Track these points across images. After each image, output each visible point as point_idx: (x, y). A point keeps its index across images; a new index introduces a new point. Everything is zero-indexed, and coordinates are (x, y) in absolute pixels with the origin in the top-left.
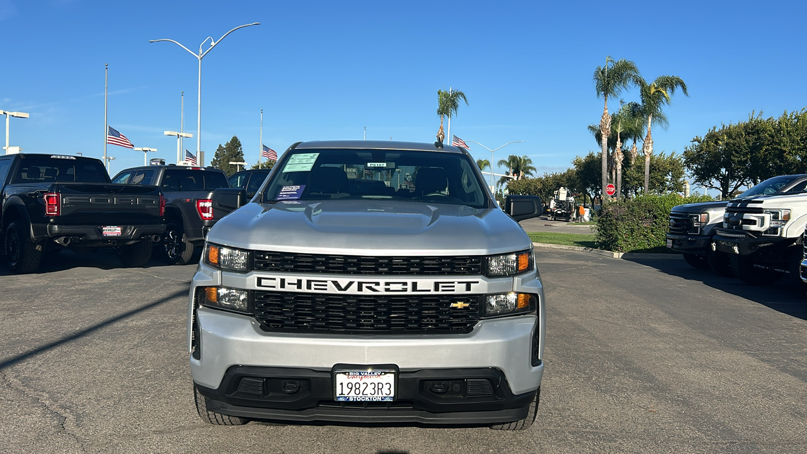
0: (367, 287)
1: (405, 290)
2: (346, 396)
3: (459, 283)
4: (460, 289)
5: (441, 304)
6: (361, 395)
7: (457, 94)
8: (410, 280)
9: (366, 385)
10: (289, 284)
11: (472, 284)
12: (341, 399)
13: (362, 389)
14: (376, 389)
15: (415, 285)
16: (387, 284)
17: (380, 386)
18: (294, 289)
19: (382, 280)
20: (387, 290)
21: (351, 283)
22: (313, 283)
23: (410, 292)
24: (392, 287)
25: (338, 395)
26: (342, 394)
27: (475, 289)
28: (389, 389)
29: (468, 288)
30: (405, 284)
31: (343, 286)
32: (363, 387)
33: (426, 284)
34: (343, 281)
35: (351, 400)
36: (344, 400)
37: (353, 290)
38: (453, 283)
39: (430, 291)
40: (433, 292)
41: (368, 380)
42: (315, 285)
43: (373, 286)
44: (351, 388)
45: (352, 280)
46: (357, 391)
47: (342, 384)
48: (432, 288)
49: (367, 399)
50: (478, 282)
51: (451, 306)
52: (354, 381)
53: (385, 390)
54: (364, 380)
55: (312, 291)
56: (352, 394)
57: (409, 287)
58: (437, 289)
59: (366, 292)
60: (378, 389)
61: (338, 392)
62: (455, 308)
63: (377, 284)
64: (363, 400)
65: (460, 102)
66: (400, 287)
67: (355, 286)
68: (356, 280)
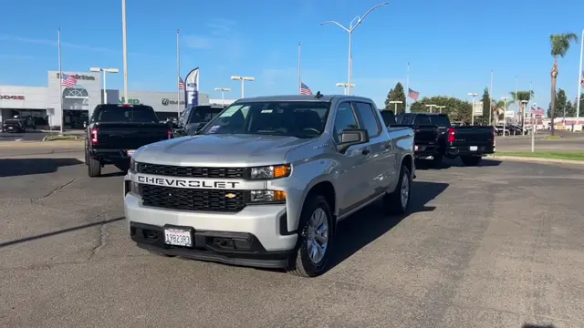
0: (180, 183)
1: (199, 186)
2: (170, 241)
3: (228, 183)
5: (222, 195)
6: (176, 242)
7: (569, 36)
8: (201, 180)
10: (149, 180)
11: (235, 184)
12: (168, 243)
13: (176, 239)
15: (204, 183)
16: (190, 182)
19: (187, 180)
20: (190, 185)
21: (173, 181)
22: (158, 180)
23: (201, 187)
24: (192, 184)
27: (237, 187)
28: (188, 240)
29: (233, 186)
30: (199, 182)
31: (170, 183)
34: (170, 179)
35: (172, 244)
37: (174, 185)
38: (225, 182)
39: (211, 187)
40: (213, 188)
43: (183, 183)
44: (172, 238)
45: (173, 179)
47: (167, 235)
48: (213, 185)
50: (239, 183)
51: (226, 196)
52: (173, 234)
55: (158, 184)
56: (173, 241)
57: (201, 184)
58: (215, 186)
59: (180, 186)
60: (184, 239)
61: (167, 239)
62: (228, 197)
63: (185, 182)
64: (177, 245)
65: (572, 43)
66: (196, 184)
67: (175, 182)
68: (176, 179)
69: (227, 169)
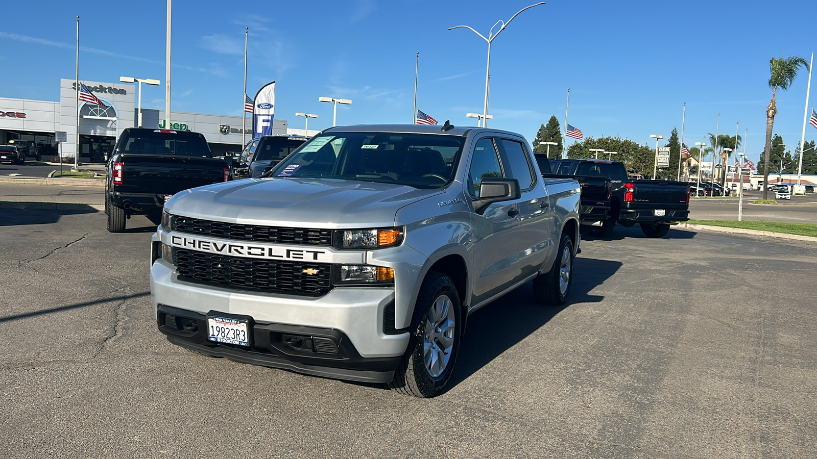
0: (235, 250)
1: (263, 254)
2: (216, 337)
3: (307, 252)
4: (308, 258)
6: (225, 338)
7: (796, 62)
8: (267, 247)
10: (189, 243)
11: (318, 254)
12: (212, 339)
13: (226, 333)
14: (235, 334)
15: (270, 250)
16: (250, 248)
17: (238, 332)
18: (191, 247)
19: (246, 245)
20: (249, 253)
21: (225, 245)
23: (267, 257)
24: (253, 251)
25: (211, 336)
26: (213, 335)
27: (321, 259)
28: (244, 336)
29: (315, 258)
30: (263, 249)
31: (219, 249)
32: (227, 331)
33: (280, 251)
34: (220, 242)
35: (219, 340)
36: (214, 340)
37: (225, 251)
38: (302, 251)
39: (282, 257)
40: (285, 258)
41: (230, 327)
42: (203, 245)
43: (239, 249)
44: (219, 331)
45: (225, 243)
46: (223, 335)
47: (212, 327)
48: (285, 254)
49: (229, 342)
50: (324, 253)
51: (303, 272)
52: (221, 325)
53: (242, 337)
54: (227, 326)
55: (202, 250)
56: (220, 336)
57: (266, 252)
58: (288, 256)
59: (234, 253)
61: (211, 333)
62: (307, 274)
63: (242, 247)
64: (227, 342)
65: (800, 70)
66: (259, 251)
67: (227, 247)
68: (228, 242)
69: (306, 231)
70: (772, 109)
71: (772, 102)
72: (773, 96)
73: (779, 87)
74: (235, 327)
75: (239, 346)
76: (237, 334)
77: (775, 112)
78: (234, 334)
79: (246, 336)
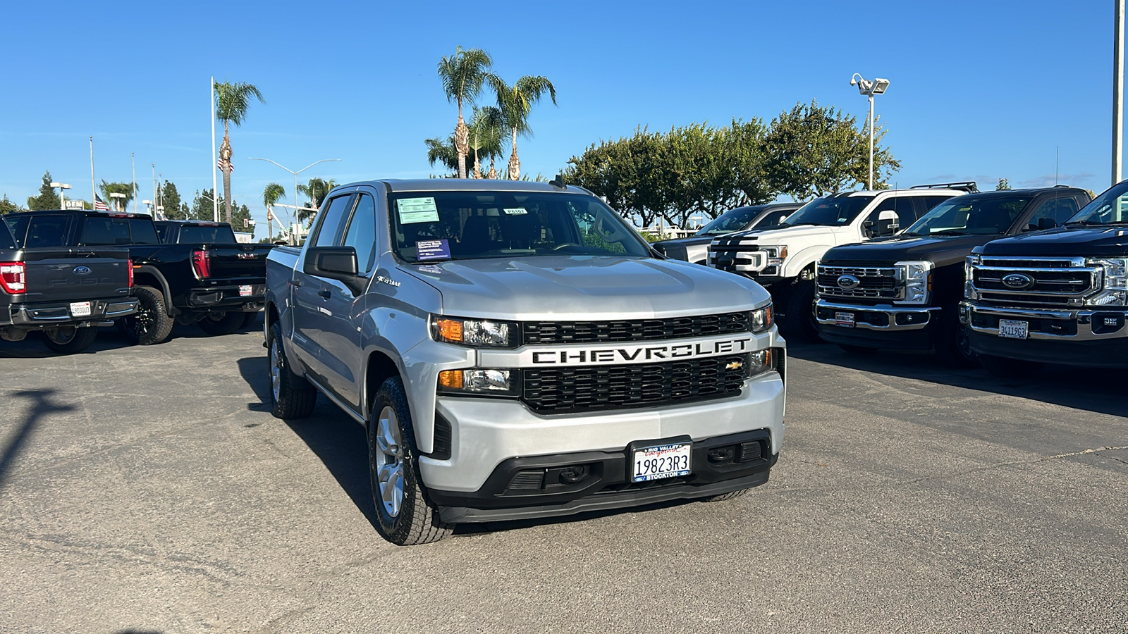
0: (655, 354)
1: (690, 353)
2: (643, 475)
3: (735, 341)
4: (735, 349)
5: (719, 366)
6: (658, 472)
7: (246, 89)
8: (693, 342)
9: (662, 460)
10: (571, 357)
11: (745, 342)
12: (639, 480)
13: (658, 466)
14: (672, 464)
15: (698, 346)
16: (674, 348)
17: (677, 460)
18: (576, 362)
19: (669, 344)
20: (674, 355)
21: (639, 350)
22: (598, 354)
23: (694, 356)
24: (678, 351)
25: (635, 476)
26: (639, 474)
27: (747, 348)
28: (685, 462)
29: (742, 347)
30: (689, 347)
31: (631, 356)
32: (660, 463)
33: (708, 346)
34: (630, 348)
35: (648, 479)
36: (641, 480)
37: (641, 359)
38: (730, 342)
39: (711, 352)
40: (714, 354)
41: (666, 456)
42: (600, 356)
43: (661, 351)
44: (648, 467)
45: (639, 347)
46: (654, 468)
47: (639, 463)
48: (713, 349)
49: (664, 476)
50: (749, 340)
51: (727, 367)
52: (651, 458)
53: (681, 464)
54: (662, 455)
55: (597, 363)
56: (649, 472)
57: (694, 350)
58: (717, 351)
59: (654, 359)
60: (675, 463)
61: (636, 472)
62: (730, 369)
63: (665, 349)
64: (660, 478)
65: (251, 100)
66: (685, 351)
67: (643, 353)
68: (644, 346)
70: (226, 149)
71: (225, 139)
72: (225, 133)
73: (231, 121)
74: (672, 454)
75: (680, 478)
76: (675, 462)
77: (230, 153)
78: (670, 464)
79: (688, 462)
